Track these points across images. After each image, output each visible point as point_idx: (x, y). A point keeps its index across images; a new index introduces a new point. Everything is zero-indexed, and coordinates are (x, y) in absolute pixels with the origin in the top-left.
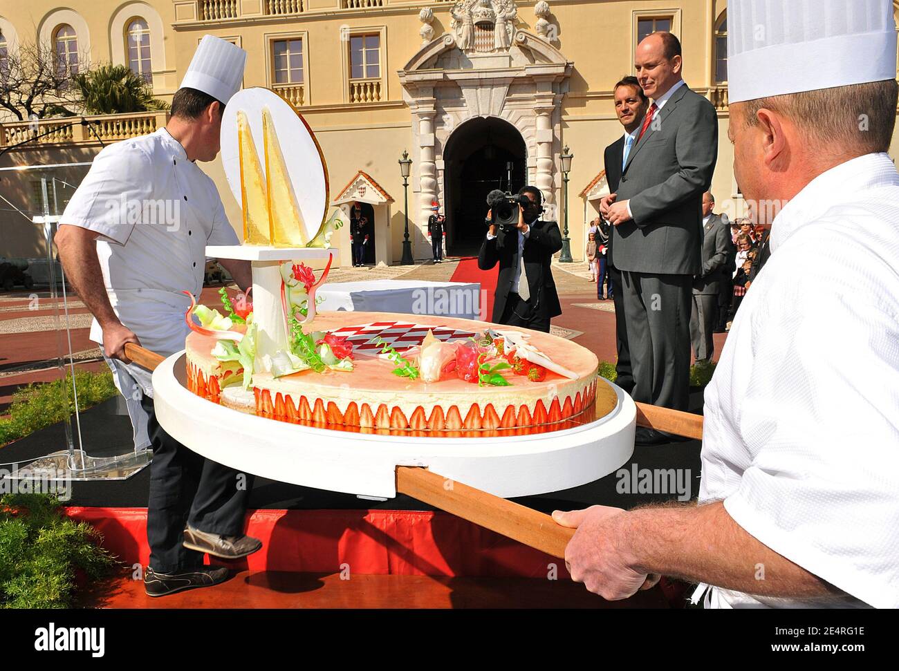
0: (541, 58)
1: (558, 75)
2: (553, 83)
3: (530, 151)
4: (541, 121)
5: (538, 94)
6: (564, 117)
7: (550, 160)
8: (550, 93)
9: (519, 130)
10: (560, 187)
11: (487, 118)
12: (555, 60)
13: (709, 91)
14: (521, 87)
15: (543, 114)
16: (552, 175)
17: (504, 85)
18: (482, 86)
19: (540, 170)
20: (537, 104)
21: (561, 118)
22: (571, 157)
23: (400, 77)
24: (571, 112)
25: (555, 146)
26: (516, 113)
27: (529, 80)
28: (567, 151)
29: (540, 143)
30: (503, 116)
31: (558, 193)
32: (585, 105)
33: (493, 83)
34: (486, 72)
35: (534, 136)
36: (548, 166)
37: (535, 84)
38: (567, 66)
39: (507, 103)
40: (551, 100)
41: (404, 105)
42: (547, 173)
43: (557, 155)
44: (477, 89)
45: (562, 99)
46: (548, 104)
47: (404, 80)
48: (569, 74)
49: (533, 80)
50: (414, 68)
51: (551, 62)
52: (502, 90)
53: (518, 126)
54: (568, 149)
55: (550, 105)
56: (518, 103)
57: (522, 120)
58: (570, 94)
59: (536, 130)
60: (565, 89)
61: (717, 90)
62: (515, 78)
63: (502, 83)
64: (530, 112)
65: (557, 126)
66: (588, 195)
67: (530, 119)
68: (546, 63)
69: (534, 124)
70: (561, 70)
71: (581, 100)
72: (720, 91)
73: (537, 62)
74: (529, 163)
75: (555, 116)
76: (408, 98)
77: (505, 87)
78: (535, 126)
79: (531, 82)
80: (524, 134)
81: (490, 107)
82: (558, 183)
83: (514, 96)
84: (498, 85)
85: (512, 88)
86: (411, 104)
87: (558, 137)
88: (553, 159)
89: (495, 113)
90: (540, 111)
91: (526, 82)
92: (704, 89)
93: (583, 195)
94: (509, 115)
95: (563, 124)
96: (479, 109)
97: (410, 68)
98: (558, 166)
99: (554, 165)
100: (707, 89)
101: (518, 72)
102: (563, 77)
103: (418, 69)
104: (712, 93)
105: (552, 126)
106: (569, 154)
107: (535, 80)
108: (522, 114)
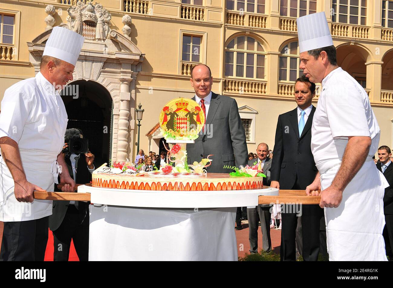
0: (125, 49)
1: (135, 61)
2: (132, 65)
3: (115, 105)
4: (123, 87)
5: (122, 70)
6: (138, 86)
7: (128, 112)
8: (130, 71)
9: (109, 91)
10: (134, 129)
11: (88, 81)
12: (134, 51)
13: (221, 81)
14: (111, 65)
15: (125, 83)
16: (128, 121)
17: (101, 62)
18: (86, 60)
19: (121, 117)
20: (121, 76)
21: (135, 86)
22: (143, 111)
23: (29, 46)
24: (142, 84)
25: (131, 103)
26: (107, 80)
27: (117, 61)
28: (140, 107)
29: (122, 101)
30: (99, 81)
31: (132, 132)
32: (150, 81)
33: (94, 60)
34: (90, 52)
35: (119, 96)
36: (126, 115)
37: (120, 64)
38: (141, 56)
39: (102, 73)
40: (130, 75)
41: (30, 65)
42: (126, 119)
43: (133, 110)
44: (82, 62)
45: (137, 75)
46: (128, 77)
47: (32, 49)
48: (142, 61)
49: (119, 61)
50: (39, 42)
51: (132, 52)
52: (100, 65)
53: (109, 88)
54: (141, 106)
55: (130, 78)
56: (109, 74)
57: (111, 85)
58: (142, 73)
59: (120, 92)
60: (139, 70)
61: (225, 80)
62: (108, 58)
63: (100, 60)
64: (117, 81)
65: (133, 91)
66: (153, 135)
67: (116, 85)
68: (128, 52)
69: (119, 88)
70: (138, 58)
71: (149, 77)
72: (227, 81)
73: (122, 51)
74: (115, 112)
75: (132, 85)
76: (33, 61)
77: (102, 63)
78: (119, 89)
79: (119, 62)
80: (112, 94)
81: (90, 74)
82: (132, 126)
83: (107, 69)
84: (97, 61)
85: (106, 65)
86: (35, 65)
87: (134, 98)
88: (130, 111)
89: (94, 78)
90: (123, 80)
91: (115, 62)
92: (219, 79)
93: (149, 135)
94: (104, 81)
95: (137, 91)
96: (83, 74)
97: (37, 41)
98: (133, 115)
99: (130, 115)
100: (221, 79)
101: (111, 55)
102: (138, 62)
103: (41, 43)
104: (223, 82)
105: (130, 91)
106: (142, 109)
107: (121, 62)
108: (111, 81)
